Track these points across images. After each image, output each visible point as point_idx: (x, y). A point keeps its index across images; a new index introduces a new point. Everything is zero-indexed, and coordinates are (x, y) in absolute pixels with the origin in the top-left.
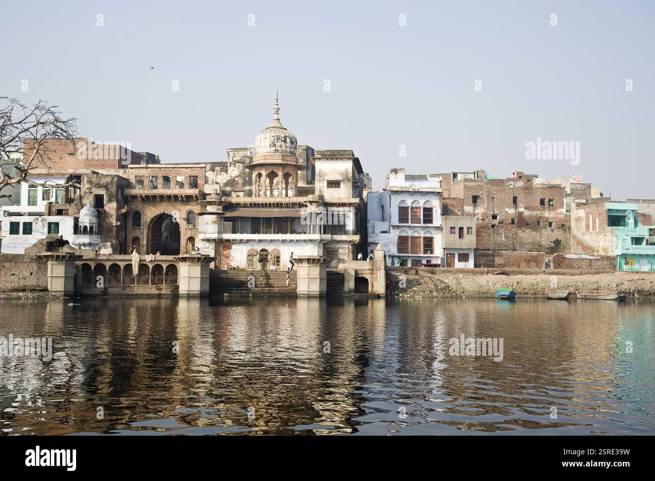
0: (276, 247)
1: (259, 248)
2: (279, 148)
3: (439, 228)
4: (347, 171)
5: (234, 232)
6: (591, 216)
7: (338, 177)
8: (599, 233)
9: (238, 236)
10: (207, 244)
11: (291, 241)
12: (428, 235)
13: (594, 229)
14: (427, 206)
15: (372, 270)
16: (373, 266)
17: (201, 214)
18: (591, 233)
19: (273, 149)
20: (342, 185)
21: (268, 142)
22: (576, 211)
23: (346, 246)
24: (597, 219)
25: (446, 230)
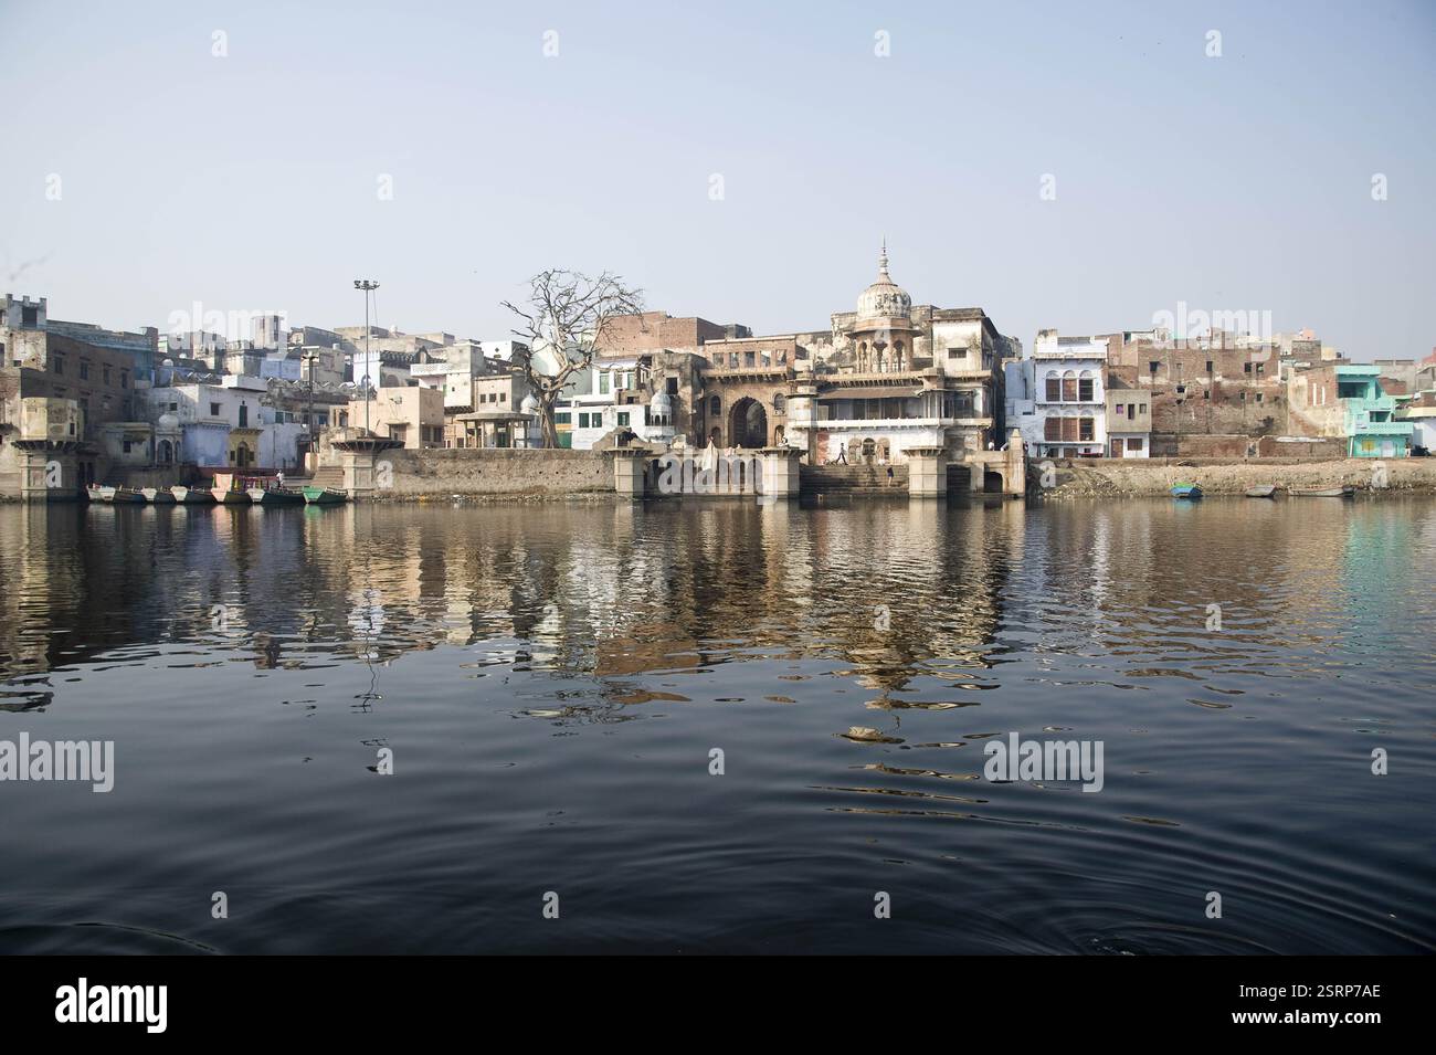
0: (883, 436)
1: (862, 437)
2: (887, 310)
3: (1102, 407)
4: (974, 335)
5: (831, 418)
6: (1315, 385)
7: (963, 344)
8: (1326, 407)
9: (836, 423)
10: (798, 434)
11: (903, 428)
12: (1087, 416)
13: (1319, 401)
14: (1085, 377)
15: (1007, 463)
16: (1008, 456)
17: (791, 397)
18: (1315, 408)
19: (880, 311)
20: (968, 352)
21: (873, 303)
22: (1295, 378)
23: (975, 433)
24: (1323, 389)
25: (1111, 409)
